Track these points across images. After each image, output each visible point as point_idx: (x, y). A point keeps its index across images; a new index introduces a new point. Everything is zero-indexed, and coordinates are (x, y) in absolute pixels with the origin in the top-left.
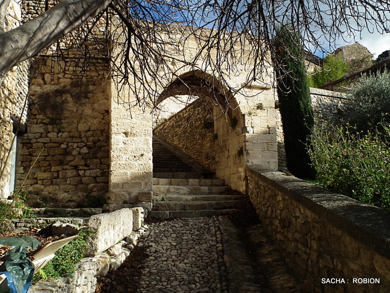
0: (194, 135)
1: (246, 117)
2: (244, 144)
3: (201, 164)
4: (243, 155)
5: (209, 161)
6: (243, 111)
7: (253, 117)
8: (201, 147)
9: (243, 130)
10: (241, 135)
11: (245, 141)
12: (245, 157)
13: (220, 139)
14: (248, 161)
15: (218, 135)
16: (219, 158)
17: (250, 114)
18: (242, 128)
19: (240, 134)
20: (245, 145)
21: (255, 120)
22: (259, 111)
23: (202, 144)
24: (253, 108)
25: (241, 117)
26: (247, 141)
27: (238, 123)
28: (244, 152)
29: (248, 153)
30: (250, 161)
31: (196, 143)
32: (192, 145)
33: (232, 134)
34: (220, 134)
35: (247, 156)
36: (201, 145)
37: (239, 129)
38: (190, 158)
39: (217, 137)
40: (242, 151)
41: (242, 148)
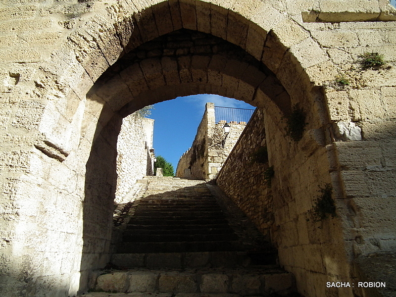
0: (248, 179)
1: (331, 94)
2: (333, 176)
3: (259, 228)
4: (334, 215)
5: (269, 223)
6: (317, 78)
7: (353, 93)
8: (257, 197)
9: (324, 134)
10: (319, 152)
11: (336, 168)
12: (345, 223)
13: (279, 176)
14: (359, 239)
15: (275, 169)
16: (281, 219)
17: (341, 84)
18: (322, 130)
19: (317, 149)
20: (339, 182)
21: (361, 101)
22: (369, 73)
23: (258, 192)
24: (349, 66)
25: (312, 97)
26: (344, 168)
27: (307, 120)
28: (338, 204)
29: (353, 209)
30: (366, 238)
31: (251, 191)
32: (246, 194)
33: (297, 156)
34: (277, 165)
35: (350, 218)
36: (258, 194)
37: (310, 133)
38: (245, 216)
39: (274, 172)
40: (332, 202)
41: (327, 192)
